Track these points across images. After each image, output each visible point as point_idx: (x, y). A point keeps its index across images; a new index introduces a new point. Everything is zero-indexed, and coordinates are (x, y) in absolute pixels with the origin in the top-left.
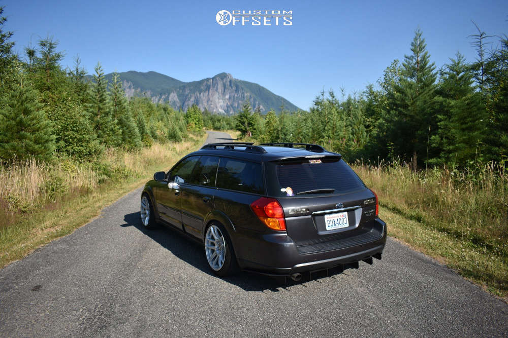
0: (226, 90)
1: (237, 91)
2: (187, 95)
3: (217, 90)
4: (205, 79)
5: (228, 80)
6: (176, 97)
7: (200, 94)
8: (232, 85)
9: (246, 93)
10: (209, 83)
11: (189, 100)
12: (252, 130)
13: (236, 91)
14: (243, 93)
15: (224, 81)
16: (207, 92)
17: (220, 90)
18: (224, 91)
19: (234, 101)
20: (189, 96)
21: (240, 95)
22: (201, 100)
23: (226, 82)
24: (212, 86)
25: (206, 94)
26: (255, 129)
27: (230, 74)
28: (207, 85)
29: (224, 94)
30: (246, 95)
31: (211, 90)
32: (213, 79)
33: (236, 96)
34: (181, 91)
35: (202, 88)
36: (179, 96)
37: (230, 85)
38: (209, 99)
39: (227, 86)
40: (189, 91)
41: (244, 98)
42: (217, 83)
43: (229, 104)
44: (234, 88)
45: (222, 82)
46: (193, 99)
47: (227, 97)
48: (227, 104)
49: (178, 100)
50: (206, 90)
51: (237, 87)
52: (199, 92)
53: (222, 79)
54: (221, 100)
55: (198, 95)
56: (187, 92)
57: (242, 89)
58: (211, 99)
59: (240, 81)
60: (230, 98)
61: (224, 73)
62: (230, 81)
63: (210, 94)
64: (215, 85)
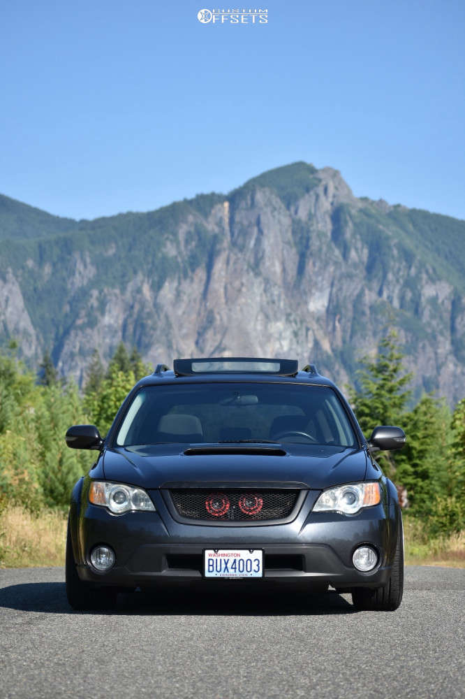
0: (310, 268)
1: (374, 267)
2: (84, 293)
3: (256, 265)
4: (188, 203)
5: (326, 205)
6: (18, 301)
7: (157, 287)
8: (348, 232)
9: (433, 280)
10: (211, 227)
11: (92, 323)
12: (410, 480)
13: (370, 268)
14: (411, 284)
15: (302, 214)
16: (201, 273)
17: (274, 266)
18: (301, 269)
19: (356, 329)
20: (94, 302)
21: (393, 292)
22: (161, 324)
23: (311, 216)
24: (226, 242)
25: (193, 288)
26: (424, 475)
27: (335, 174)
28: (199, 233)
29: (298, 285)
30: (428, 291)
31: (219, 265)
32: (234, 198)
33: (370, 297)
34: (47, 269)
35: (170, 250)
36: (34, 298)
37: (337, 234)
38: (210, 320)
39: (315, 243)
40: (91, 272)
41: (417, 311)
42: (258, 223)
43: (326, 346)
44: (360, 254)
45: (286, 221)
46: (112, 318)
47: (317, 304)
48: (317, 344)
49: (25, 323)
50: (193, 263)
51: (377, 247)
52: (149, 274)
53: (290, 201)
54: (278, 326)
55: (146, 290)
56: (83, 273)
57: (408, 257)
58: (221, 317)
59: (397, 215)
60: (333, 311)
61: (300, 166)
62: (338, 215)
63: (218, 286)
64: (245, 233)
